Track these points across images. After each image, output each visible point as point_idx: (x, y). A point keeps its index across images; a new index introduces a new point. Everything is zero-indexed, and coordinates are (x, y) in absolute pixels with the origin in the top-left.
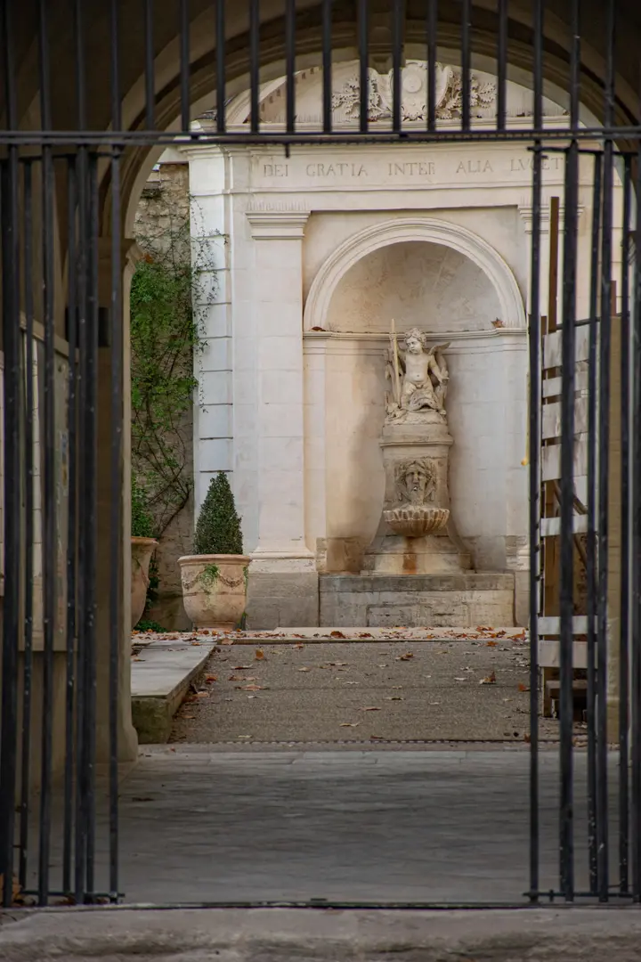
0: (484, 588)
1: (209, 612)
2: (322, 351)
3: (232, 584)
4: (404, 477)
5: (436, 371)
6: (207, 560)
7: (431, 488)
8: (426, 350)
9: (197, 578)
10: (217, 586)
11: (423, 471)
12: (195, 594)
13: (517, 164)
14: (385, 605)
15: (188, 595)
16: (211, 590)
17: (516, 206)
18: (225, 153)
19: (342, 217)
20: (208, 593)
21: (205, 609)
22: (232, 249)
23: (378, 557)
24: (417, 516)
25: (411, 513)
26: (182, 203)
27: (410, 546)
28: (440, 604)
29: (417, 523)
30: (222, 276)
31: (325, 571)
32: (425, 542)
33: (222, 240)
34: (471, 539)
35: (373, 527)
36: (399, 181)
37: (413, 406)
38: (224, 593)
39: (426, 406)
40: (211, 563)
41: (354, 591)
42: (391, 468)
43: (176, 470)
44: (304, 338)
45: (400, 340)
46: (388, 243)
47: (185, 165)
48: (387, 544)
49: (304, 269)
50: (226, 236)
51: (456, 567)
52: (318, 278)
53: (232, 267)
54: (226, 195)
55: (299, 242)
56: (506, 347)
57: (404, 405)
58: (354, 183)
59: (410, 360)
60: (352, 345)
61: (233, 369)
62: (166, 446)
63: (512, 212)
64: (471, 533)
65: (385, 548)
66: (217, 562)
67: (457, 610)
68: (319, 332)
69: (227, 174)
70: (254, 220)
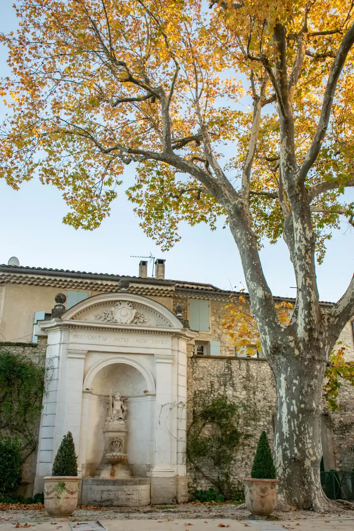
0: (143, 484)
1: (59, 509)
2: (88, 397)
3: (72, 493)
4: (112, 442)
5: (123, 407)
6: (60, 479)
7: (121, 447)
8: (121, 400)
9: (54, 489)
10: (65, 494)
11: (119, 441)
12: (52, 498)
13: (154, 341)
14: (109, 491)
15: (48, 499)
16: (61, 496)
17: (153, 354)
18: (61, 331)
19: (98, 354)
20: (59, 498)
21: (57, 507)
22: (61, 361)
23: (102, 471)
24: (118, 456)
25: (116, 455)
26: (44, 349)
27: (113, 467)
28: (129, 490)
29: (118, 459)
30: (56, 370)
31: (84, 476)
32: (118, 466)
33: (58, 358)
34: (132, 465)
35: (99, 460)
36: (117, 343)
37: (116, 418)
38: (67, 498)
39: (121, 418)
40: (62, 481)
41: (97, 485)
42: (108, 439)
43: (32, 437)
44: (83, 392)
45: (113, 397)
46: (113, 363)
47: (46, 337)
48: (105, 466)
49: (84, 369)
50: (59, 357)
51: (128, 475)
52: (89, 373)
53: (60, 367)
54: (60, 344)
55: (84, 360)
56: (149, 399)
57: (113, 418)
58: (103, 343)
59: (115, 403)
60: (96, 397)
61: (57, 402)
62: (30, 429)
63: (152, 356)
64: (132, 463)
65: (104, 468)
66: (65, 481)
67: (135, 493)
68: (88, 391)
69: (61, 337)
70: (69, 352)
